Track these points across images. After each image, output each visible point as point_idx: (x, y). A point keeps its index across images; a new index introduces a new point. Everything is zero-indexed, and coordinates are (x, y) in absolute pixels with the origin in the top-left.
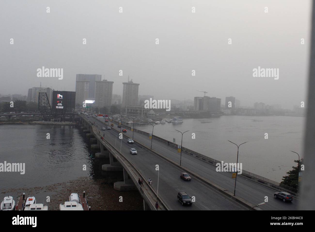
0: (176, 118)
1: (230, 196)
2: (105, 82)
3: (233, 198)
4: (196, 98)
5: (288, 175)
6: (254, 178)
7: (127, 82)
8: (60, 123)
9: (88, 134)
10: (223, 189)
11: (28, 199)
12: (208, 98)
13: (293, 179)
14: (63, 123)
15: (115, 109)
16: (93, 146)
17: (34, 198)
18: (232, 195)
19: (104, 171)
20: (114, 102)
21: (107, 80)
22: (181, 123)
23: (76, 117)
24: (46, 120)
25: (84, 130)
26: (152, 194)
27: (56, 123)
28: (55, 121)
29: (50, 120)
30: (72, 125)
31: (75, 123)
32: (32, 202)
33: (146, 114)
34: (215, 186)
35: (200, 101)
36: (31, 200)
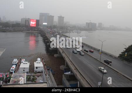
0: (78, 30)
2: (51, 16)
3: (100, 62)
4: (86, 23)
5: (121, 53)
6: (108, 54)
7: (59, 16)
8: (33, 32)
9: (44, 36)
10: (96, 58)
11: (22, 60)
12: (91, 23)
13: (123, 55)
15: (55, 27)
16: (46, 41)
18: (99, 60)
19: (50, 50)
20: (55, 24)
23: (40, 29)
24: (28, 31)
25: (43, 35)
26: (69, 59)
29: (29, 31)
32: (23, 61)
33: (67, 29)
34: (93, 56)
35: (88, 24)
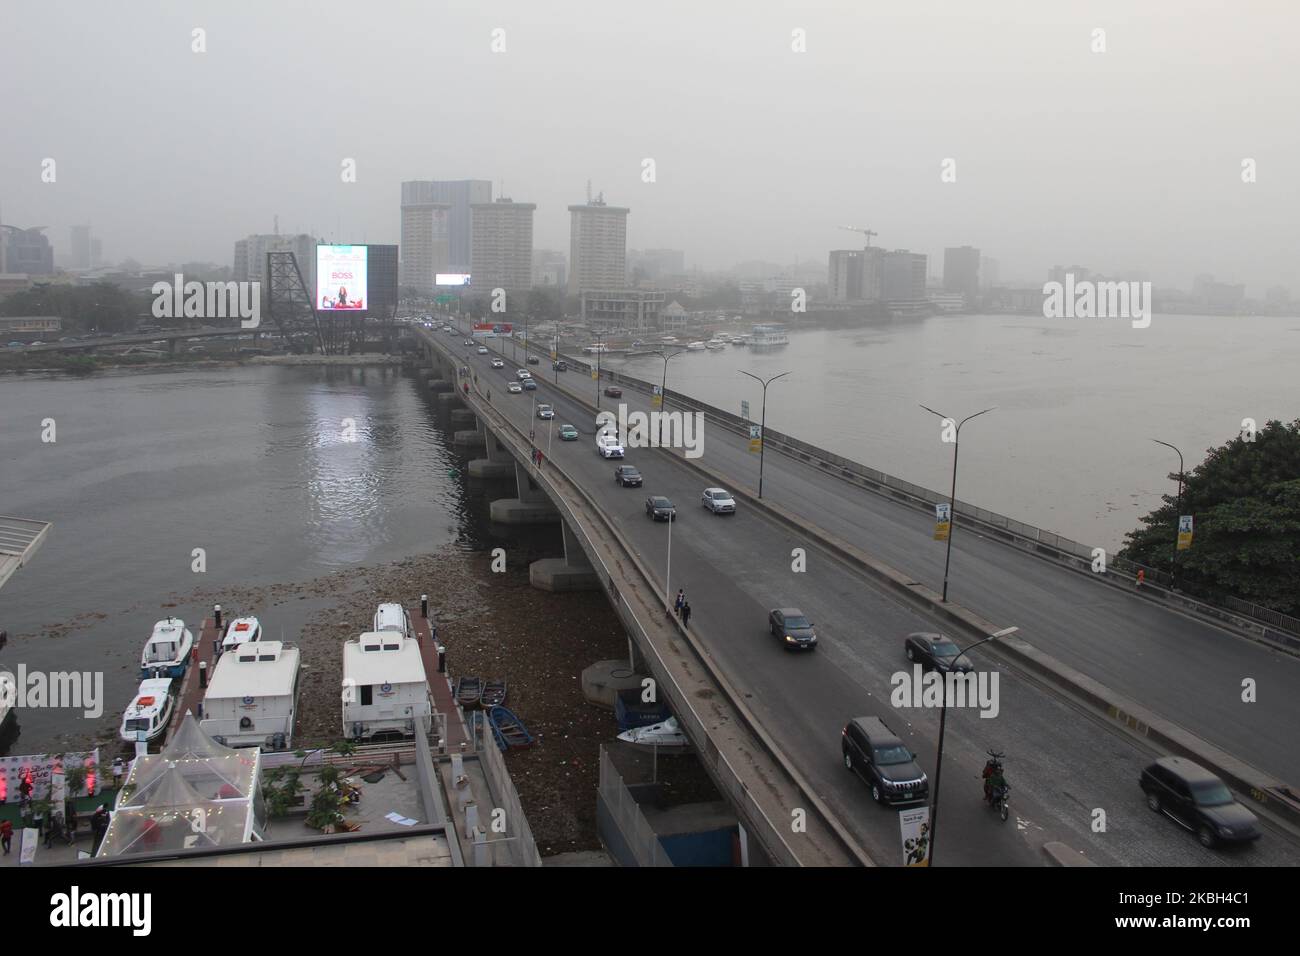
0: (760, 327)
1: (928, 603)
2: (506, 205)
3: (939, 610)
4: (835, 256)
5: (1143, 527)
6: (1023, 539)
7: (584, 202)
8: (346, 359)
9: (445, 396)
10: (903, 580)
11: (233, 625)
12: (879, 254)
13: (1160, 542)
14: (359, 358)
15: (540, 304)
16: (463, 435)
17: (253, 623)
18: (936, 598)
20: (543, 276)
21: (510, 200)
22: (780, 347)
23: (403, 334)
24: (298, 351)
25: (433, 382)
26: (650, 601)
27: (333, 359)
28: (330, 352)
29: (311, 351)
30: (391, 365)
31: (399, 359)
32: (243, 637)
33: (653, 315)
34: (879, 567)
35: (851, 266)
36: (242, 628)
